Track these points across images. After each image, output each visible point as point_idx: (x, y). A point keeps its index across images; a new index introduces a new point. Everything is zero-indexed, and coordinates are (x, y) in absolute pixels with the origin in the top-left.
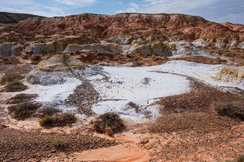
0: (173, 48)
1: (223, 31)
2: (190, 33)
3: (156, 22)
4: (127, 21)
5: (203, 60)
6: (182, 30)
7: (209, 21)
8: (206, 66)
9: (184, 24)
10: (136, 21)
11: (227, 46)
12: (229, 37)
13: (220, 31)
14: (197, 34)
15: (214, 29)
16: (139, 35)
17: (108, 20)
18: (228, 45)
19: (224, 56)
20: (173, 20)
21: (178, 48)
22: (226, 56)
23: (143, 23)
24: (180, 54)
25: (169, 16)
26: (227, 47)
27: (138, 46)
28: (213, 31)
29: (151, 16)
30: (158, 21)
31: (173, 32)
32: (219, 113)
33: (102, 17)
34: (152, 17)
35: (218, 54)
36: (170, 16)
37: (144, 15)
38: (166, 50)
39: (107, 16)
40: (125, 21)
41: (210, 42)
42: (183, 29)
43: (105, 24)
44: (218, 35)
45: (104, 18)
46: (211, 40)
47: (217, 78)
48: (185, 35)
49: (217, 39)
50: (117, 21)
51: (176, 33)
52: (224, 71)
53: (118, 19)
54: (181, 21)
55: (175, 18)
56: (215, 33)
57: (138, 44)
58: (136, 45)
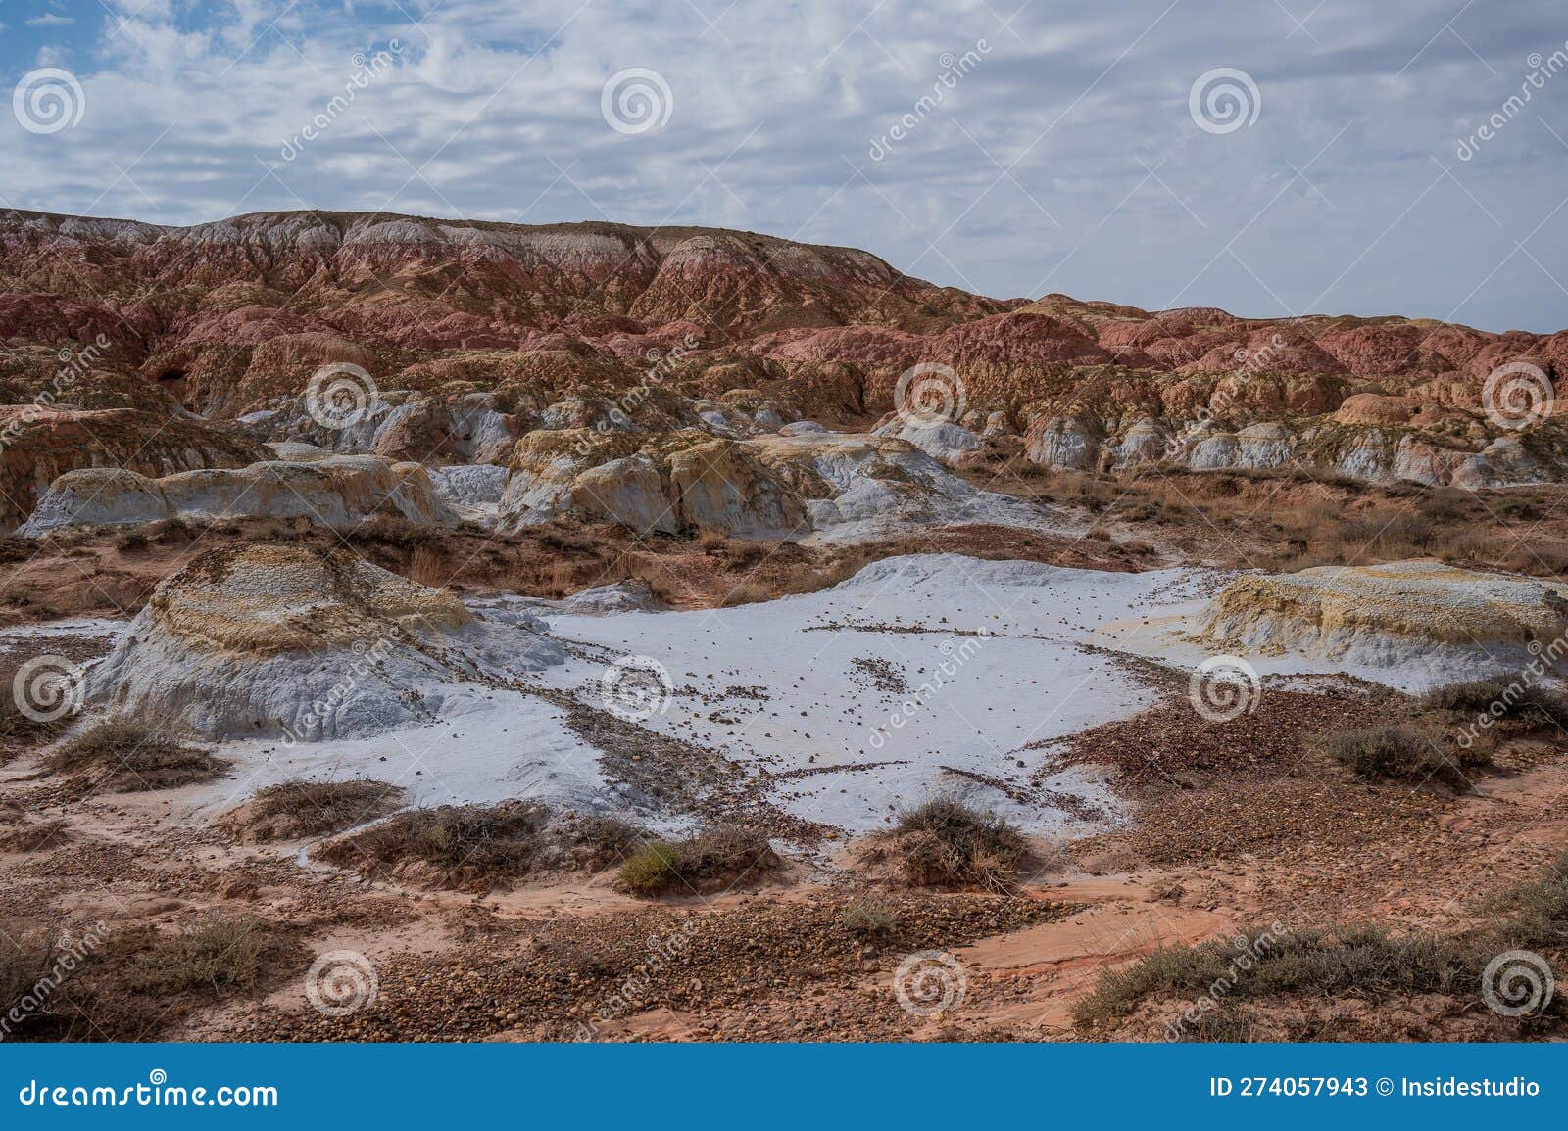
0: (807, 481)
1: (1053, 354)
2: (828, 369)
3: (558, 281)
4: (333, 278)
5: (1028, 549)
6: (766, 350)
7: (927, 285)
8: (1101, 581)
9: (768, 301)
10: (405, 280)
11: (1104, 455)
12: (1105, 399)
13: (1036, 355)
14: (881, 372)
15: (1000, 343)
16: (481, 388)
17: (164, 263)
18: (1105, 451)
19: (1123, 520)
20: (688, 277)
21: (834, 480)
22: (1135, 519)
23: (461, 292)
24: (858, 519)
25: (648, 244)
26: (1101, 464)
27: (580, 471)
28: (994, 359)
29: (515, 237)
30: (569, 281)
31: (711, 362)
32: (1359, 772)
33: (108, 237)
34: (520, 247)
35: (1080, 512)
36: (654, 243)
37: (465, 232)
38: (765, 492)
39: (150, 234)
40: (310, 273)
41: (988, 431)
42: (775, 343)
43: (145, 294)
44: (1029, 383)
45: (122, 251)
46: (992, 417)
47: (1216, 637)
48: (800, 383)
49: (1026, 408)
50: (250, 277)
51: (731, 366)
52: (1243, 599)
53: (250, 256)
54: (742, 285)
55: (699, 260)
56: (1010, 370)
57: (576, 455)
58: (561, 463)
